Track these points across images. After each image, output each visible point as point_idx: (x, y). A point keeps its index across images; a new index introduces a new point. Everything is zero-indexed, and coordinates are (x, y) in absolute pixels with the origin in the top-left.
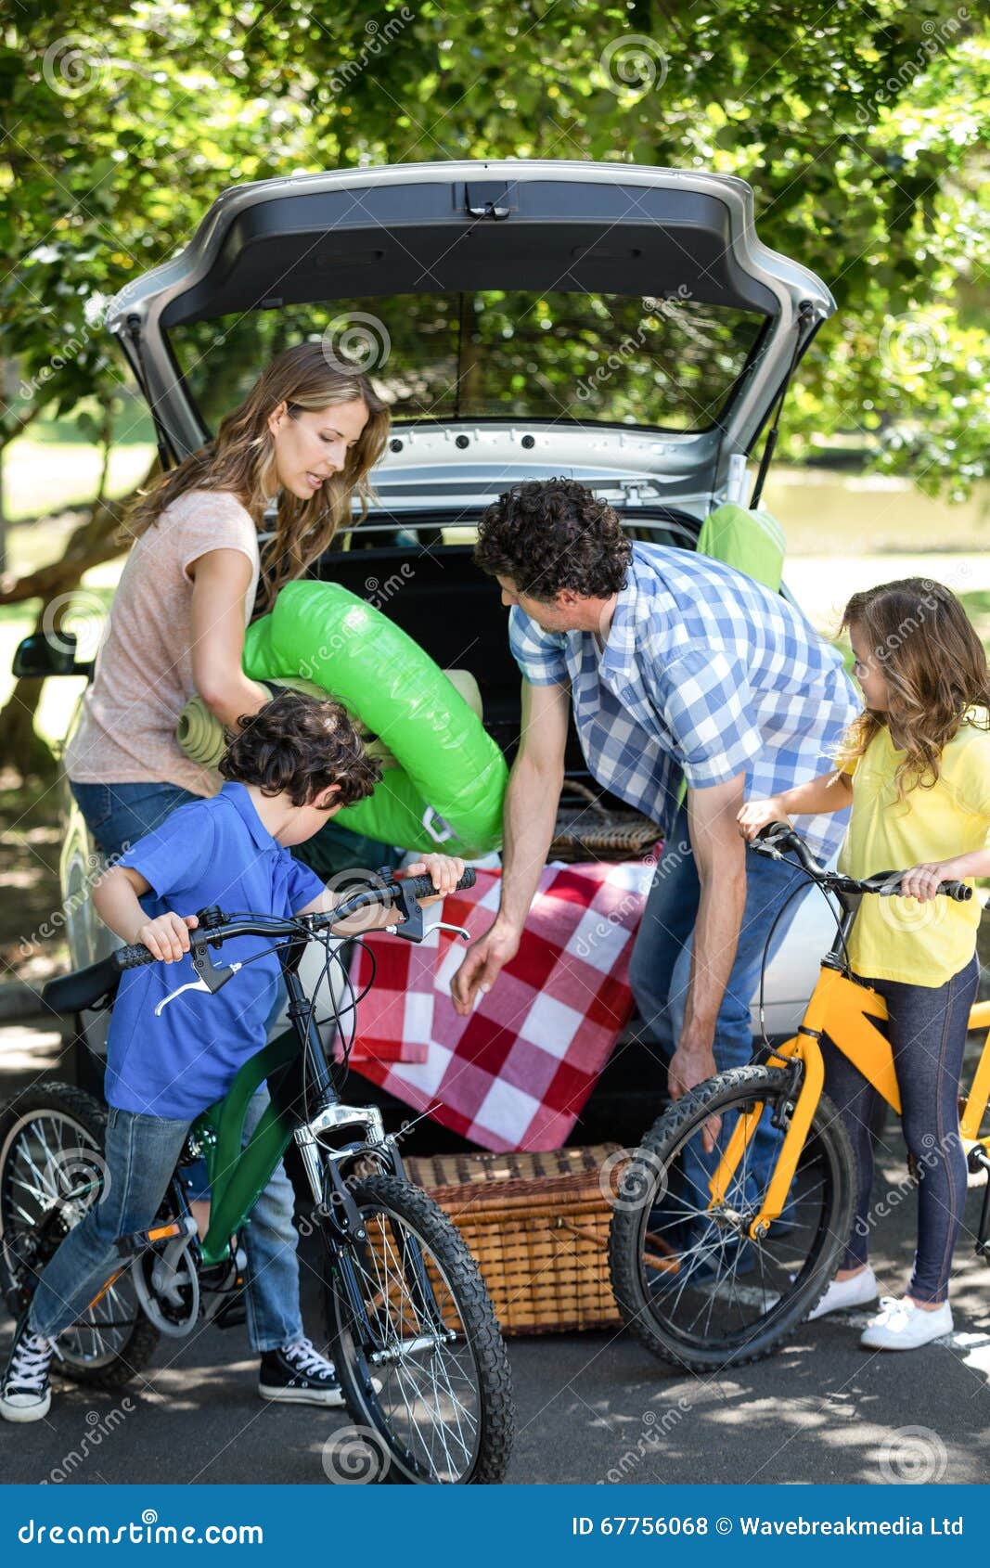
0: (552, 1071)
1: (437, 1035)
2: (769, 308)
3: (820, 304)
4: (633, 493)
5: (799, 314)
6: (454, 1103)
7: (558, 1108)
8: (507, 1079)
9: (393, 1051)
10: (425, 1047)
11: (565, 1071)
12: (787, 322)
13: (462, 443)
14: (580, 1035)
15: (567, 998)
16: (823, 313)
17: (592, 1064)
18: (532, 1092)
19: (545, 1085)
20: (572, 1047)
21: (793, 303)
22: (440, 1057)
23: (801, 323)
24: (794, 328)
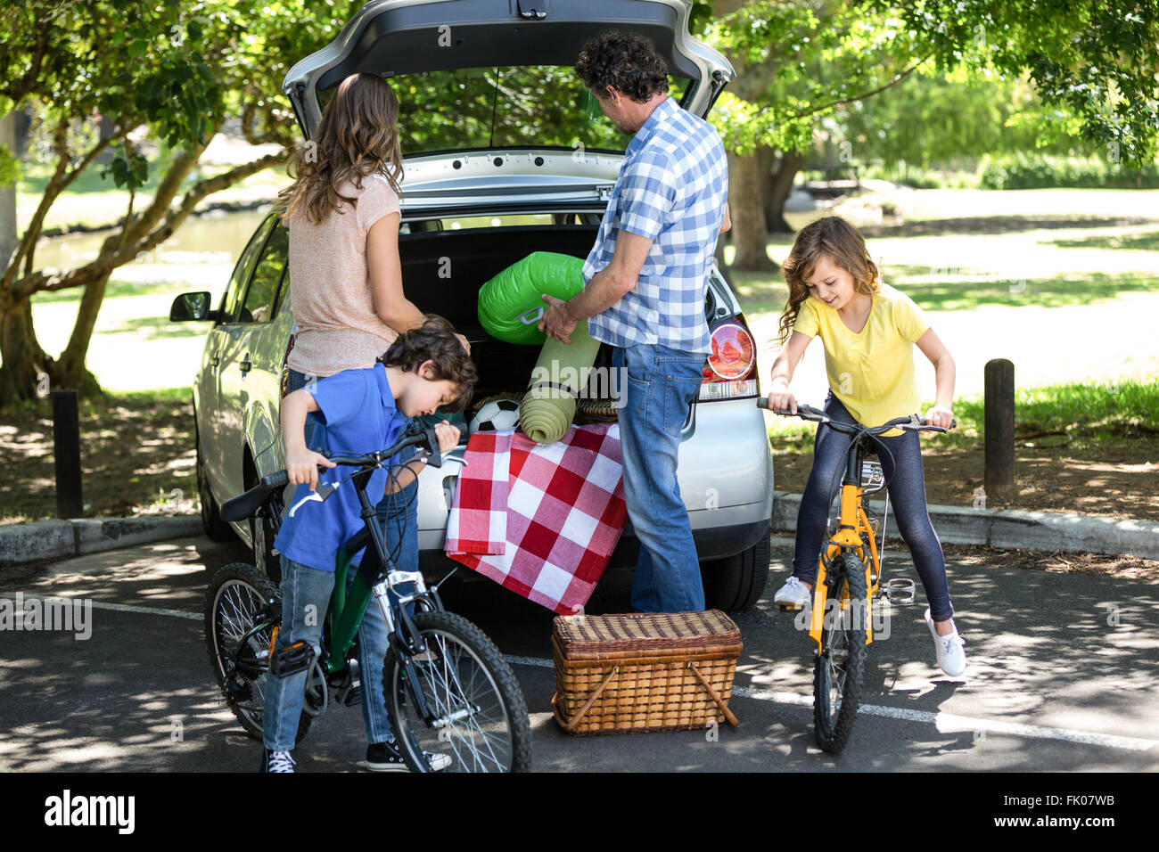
0: (580, 555)
1: (510, 537)
2: (695, 76)
3: (726, 74)
4: (604, 192)
5: (712, 79)
6: (519, 577)
7: (585, 579)
8: (552, 562)
9: (482, 548)
10: (504, 545)
11: (589, 555)
12: (705, 83)
13: (498, 162)
14: (597, 532)
15: (589, 510)
16: (727, 79)
17: (604, 551)
18: (568, 569)
19: (576, 565)
20: (592, 540)
21: (709, 72)
22: (512, 550)
23: (713, 84)
24: (709, 88)
